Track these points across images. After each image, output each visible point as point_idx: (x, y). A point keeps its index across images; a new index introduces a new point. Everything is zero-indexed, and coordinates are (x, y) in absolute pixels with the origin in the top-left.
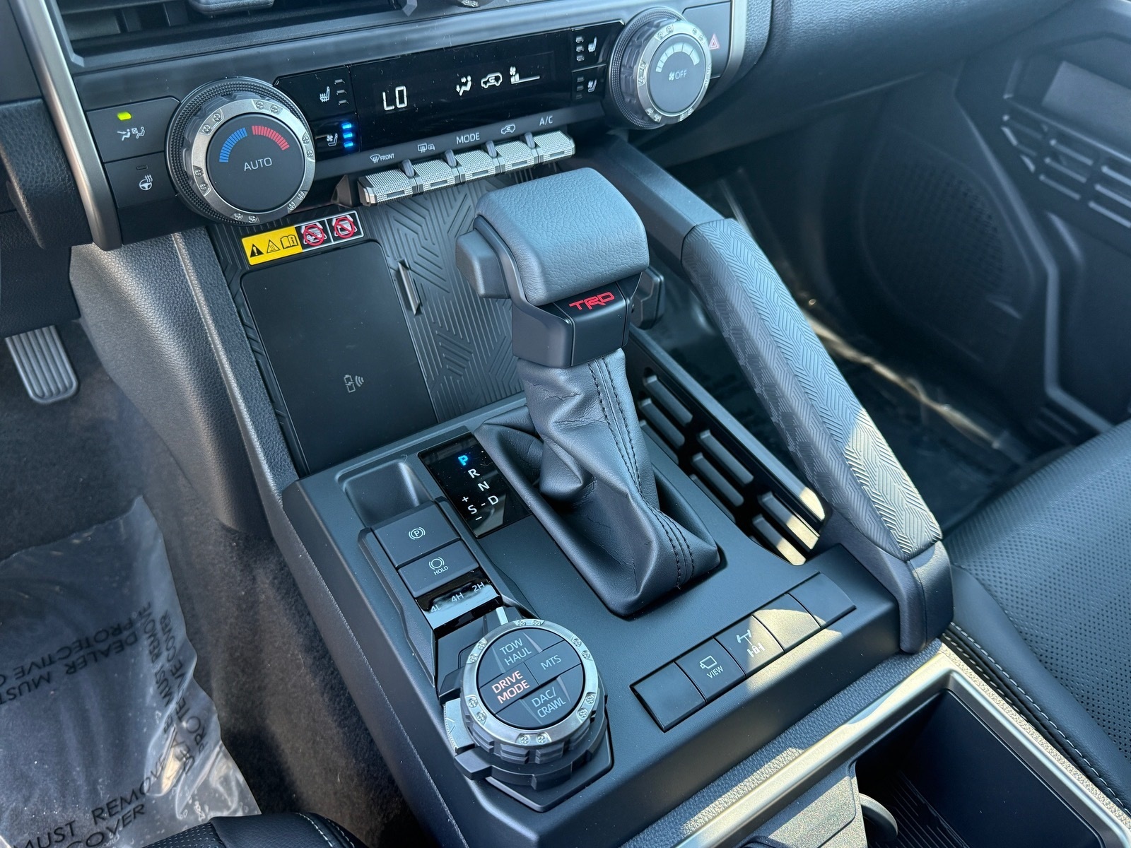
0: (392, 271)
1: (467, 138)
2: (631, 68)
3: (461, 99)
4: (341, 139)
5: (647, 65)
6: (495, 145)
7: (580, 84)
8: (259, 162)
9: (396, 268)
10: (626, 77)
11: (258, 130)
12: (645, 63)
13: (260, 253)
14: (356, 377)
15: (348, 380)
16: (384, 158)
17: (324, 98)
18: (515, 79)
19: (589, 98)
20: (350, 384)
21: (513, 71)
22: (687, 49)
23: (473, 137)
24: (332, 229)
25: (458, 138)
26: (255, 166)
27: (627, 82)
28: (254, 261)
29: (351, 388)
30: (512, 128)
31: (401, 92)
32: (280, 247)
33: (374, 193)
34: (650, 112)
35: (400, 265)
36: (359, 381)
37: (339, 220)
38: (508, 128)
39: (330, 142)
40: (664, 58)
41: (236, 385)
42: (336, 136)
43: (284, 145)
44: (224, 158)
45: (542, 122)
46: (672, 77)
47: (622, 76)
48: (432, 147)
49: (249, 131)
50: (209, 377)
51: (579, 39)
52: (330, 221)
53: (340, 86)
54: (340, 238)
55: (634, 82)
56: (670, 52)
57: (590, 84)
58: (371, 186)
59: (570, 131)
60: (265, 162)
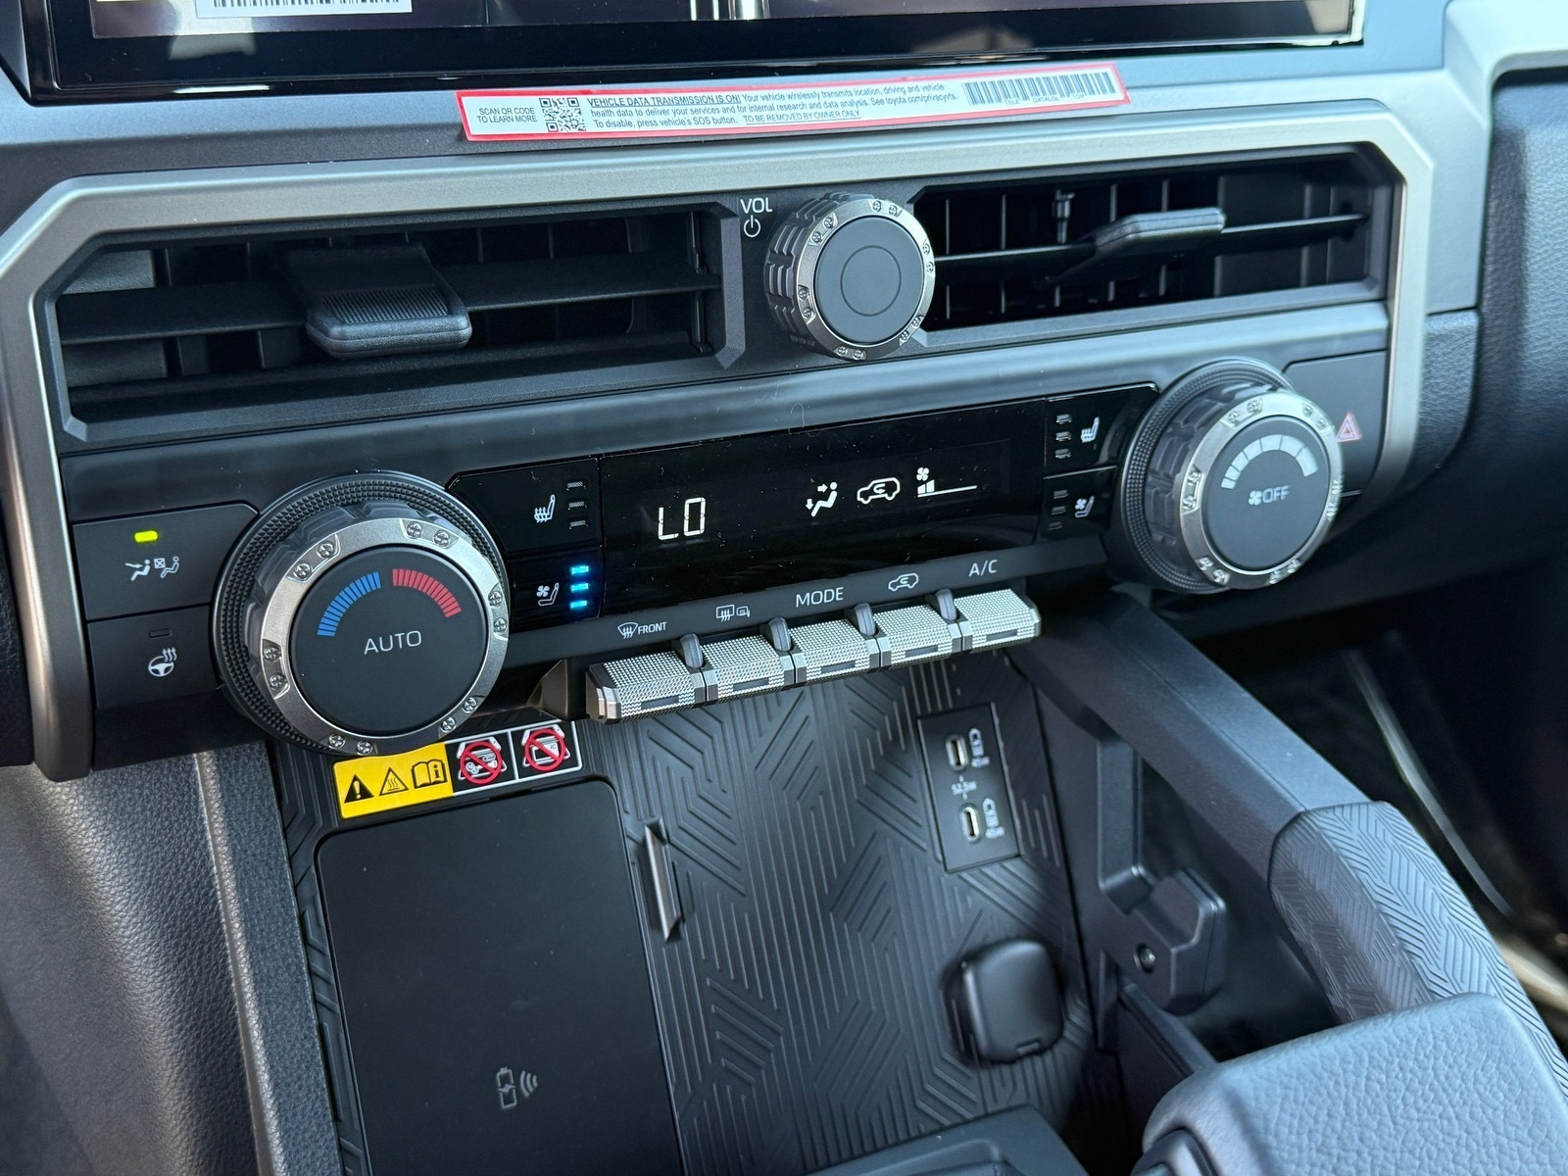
0: (630, 844)
1: (817, 597)
2: (1170, 479)
3: (814, 524)
4: (565, 596)
5: (1203, 477)
6: (874, 612)
7: (1060, 502)
8: (396, 640)
9: (639, 838)
10: (1157, 493)
11: (402, 577)
12: (1198, 471)
13: (366, 794)
14: (523, 1073)
15: (505, 1080)
16: (646, 629)
17: (542, 515)
19: (1075, 528)
20: (507, 1088)
21: (923, 473)
22: (1291, 446)
23: (829, 594)
24: (521, 752)
25: (798, 596)
26: (386, 645)
27: (1158, 503)
28: (350, 810)
29: (508, 1099)
30: (911, 580)
31: (695, 508)
32: (409, 783)
33: (616, 701)
34: (1205, 564)
35: (648, 833)
36: (529, 1083)
37: (536, 735)
38: (904, 581)
39: (542, 597)
40: (1240, 462)
41: (266, 1077)
42: (556, 588)
43: (451, 607)
44: (327, 627)
45: (975, 570)
46: (1255, 498)
47: (1148, 490)
48: (745, 613)
49: (386, 578)
50: (213, 1051)
51: (1062, 419)
52: (518, 736)
53: (576, 495)
54: (533, 771)
55: (1174, 505)
56: (1253, 450)
57: (1081, 504)
58: (613, 685)
59: (1032, 591)
60: (408, 639)
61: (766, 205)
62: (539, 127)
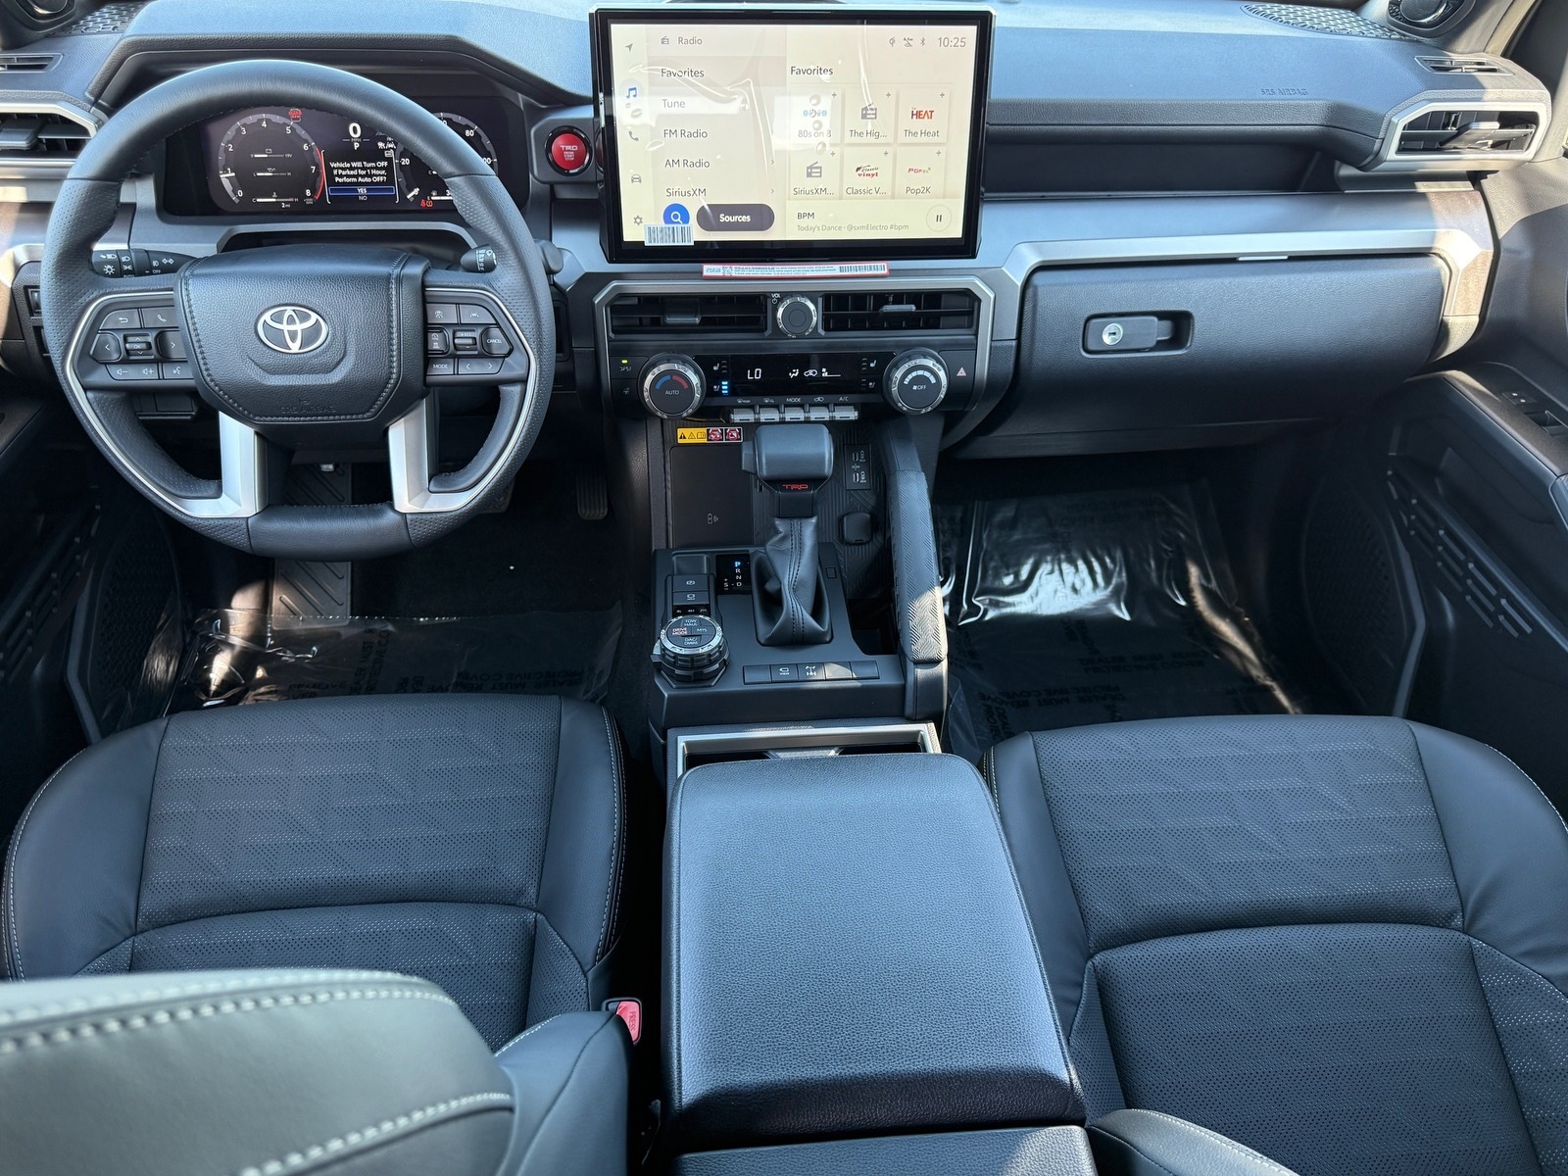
1: (792, 400)
2: (893, 376)
3: (792, 380)
4: (721, 389)
5: (899, 380)
6: (810, 406)
7: (864, 382)
8: (673, 392)
10: (889, 382)
11: (674, 377)
12: (898, 378)
13: (685, 438)
14: (715, 517)
15: (710, 517)
16: (745, 402)
17: (715, 368)
18: (825, 375)
19: (871, 391)
21: (824, 370)
22: (927, 374)
23: (796, 400)
24: (726, 434)
25: (787, 399)
26: (671, 393)
28: (680, 441)
29: (710, 522)
30: (820, 399)
31: (758, 372)
32: (696, 437)
34: (901, 405)
36: (716, 519)
37: (731, 430)
38: (818, 399)
39: (712, 388)
40: (910, 377)
42: (717, 386)
43: (687, 386)
44: (658, 387)
45: (839, 399)
46: (915, 388)
47: (887, 380)
48: (772, 401)
51: (864, 359)
52: (726, 430)
53: (724, 364)
54: (729, 440)
55: (891, 386)
56: (914, 374)
57: (871, 384)
58: (735, 414)
59: (856, 407)
60: (676, 392)
61: (779, 296)
62: (721, 274)
